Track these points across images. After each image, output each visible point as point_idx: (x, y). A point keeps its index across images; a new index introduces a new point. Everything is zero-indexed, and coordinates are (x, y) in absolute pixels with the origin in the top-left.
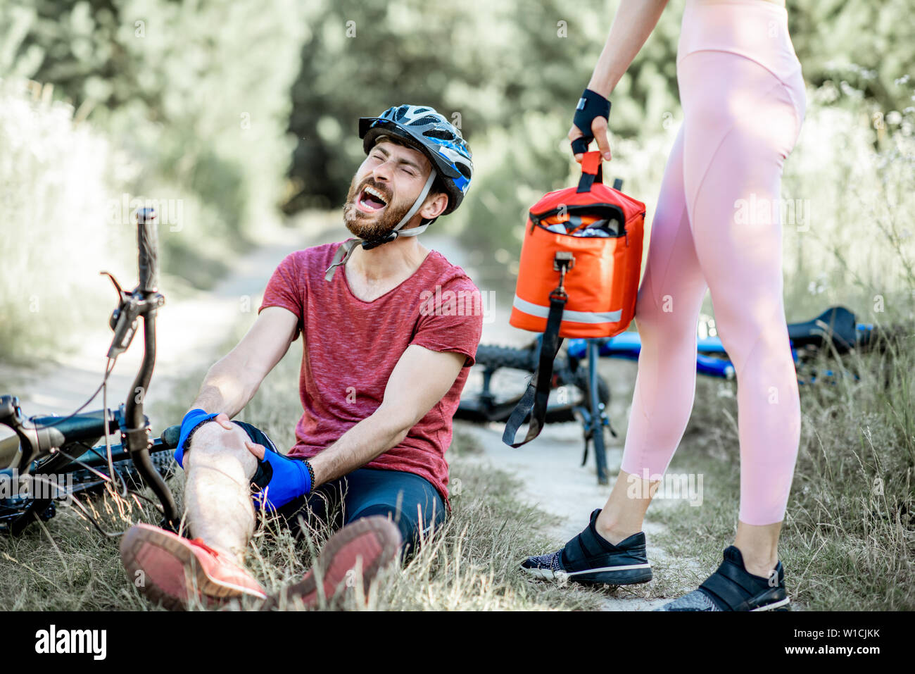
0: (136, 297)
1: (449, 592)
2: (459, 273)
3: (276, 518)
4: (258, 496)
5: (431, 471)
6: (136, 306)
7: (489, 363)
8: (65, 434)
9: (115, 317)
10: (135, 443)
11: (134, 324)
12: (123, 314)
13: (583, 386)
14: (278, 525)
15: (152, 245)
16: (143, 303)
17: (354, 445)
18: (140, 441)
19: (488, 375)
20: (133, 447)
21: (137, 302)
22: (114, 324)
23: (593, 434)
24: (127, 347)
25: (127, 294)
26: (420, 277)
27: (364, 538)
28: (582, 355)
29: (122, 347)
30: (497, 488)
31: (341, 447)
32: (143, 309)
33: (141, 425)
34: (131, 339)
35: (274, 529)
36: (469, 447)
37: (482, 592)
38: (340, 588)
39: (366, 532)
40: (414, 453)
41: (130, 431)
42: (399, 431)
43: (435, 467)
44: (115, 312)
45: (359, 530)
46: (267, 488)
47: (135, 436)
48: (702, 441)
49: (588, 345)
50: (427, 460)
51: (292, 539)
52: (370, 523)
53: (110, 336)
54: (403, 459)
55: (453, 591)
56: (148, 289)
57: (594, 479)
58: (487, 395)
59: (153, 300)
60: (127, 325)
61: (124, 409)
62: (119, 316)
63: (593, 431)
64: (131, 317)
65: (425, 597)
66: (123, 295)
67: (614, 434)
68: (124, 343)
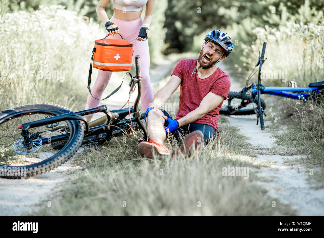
0: (136, 78)
1: (217, 152)
2: (226, 75)
3: (172, 136)
4: (167, 130)
5: (213, 124)
6: (136, 80)
7: (230, 97)
8: (119, 114)
9: (131, 83)
10: (136, 116)
11: (135, 85)
12: (133, 82)
13: (256, 102)
14: (172, 138)
15: (139, 65)
16: (138, 79)
17: (190, 117)
18: (138, 115)
19: (230, 101)
20: (136, 117)
21: (136, 79)
22: (130, 85)
23: (259, 116)
24: (134, 91)
25: (134, 77)
26: (215, 74)
27: (194, 136)
28: (256, 93)
29: (133, 91)
30: (232, 131)
31: (187, 117)
32: (138, 81)
33: (138, 111)
34: (135, 89)
35: (171, 138)
36: (224, 121)
37: (226, 152)
38: (190, 148)
39: (195, 135)
40: (208, 120)
41: (135, 113)
42: (203, 114)
43: (214, 123)
44: (130, 82)
45: (193, 134)
46: (169, 128)
47: (136, 114)
48: (292, 117)
49: (257, 90)
50: (212, 121)
51: (176, 141)
52: (196, 132)
53: (130, 88)
54: (205, 121)
55: (218, 152)
56: (138, 76)
57: (260, 129)
58: (230, 106)
59: (140, 79)
60: (134, 85)
61: (133, 107)
62: (132, 83)
63: (260, 115)
64: (135, 83)
65: (211, 153)
66: (132, 77)
67: (266, 116)
68: (133, 90)
